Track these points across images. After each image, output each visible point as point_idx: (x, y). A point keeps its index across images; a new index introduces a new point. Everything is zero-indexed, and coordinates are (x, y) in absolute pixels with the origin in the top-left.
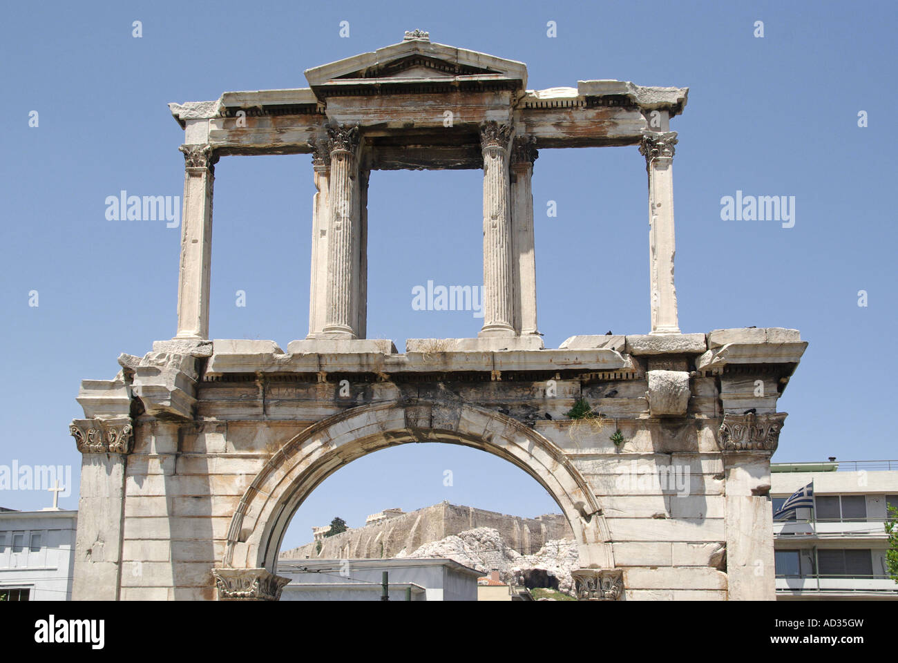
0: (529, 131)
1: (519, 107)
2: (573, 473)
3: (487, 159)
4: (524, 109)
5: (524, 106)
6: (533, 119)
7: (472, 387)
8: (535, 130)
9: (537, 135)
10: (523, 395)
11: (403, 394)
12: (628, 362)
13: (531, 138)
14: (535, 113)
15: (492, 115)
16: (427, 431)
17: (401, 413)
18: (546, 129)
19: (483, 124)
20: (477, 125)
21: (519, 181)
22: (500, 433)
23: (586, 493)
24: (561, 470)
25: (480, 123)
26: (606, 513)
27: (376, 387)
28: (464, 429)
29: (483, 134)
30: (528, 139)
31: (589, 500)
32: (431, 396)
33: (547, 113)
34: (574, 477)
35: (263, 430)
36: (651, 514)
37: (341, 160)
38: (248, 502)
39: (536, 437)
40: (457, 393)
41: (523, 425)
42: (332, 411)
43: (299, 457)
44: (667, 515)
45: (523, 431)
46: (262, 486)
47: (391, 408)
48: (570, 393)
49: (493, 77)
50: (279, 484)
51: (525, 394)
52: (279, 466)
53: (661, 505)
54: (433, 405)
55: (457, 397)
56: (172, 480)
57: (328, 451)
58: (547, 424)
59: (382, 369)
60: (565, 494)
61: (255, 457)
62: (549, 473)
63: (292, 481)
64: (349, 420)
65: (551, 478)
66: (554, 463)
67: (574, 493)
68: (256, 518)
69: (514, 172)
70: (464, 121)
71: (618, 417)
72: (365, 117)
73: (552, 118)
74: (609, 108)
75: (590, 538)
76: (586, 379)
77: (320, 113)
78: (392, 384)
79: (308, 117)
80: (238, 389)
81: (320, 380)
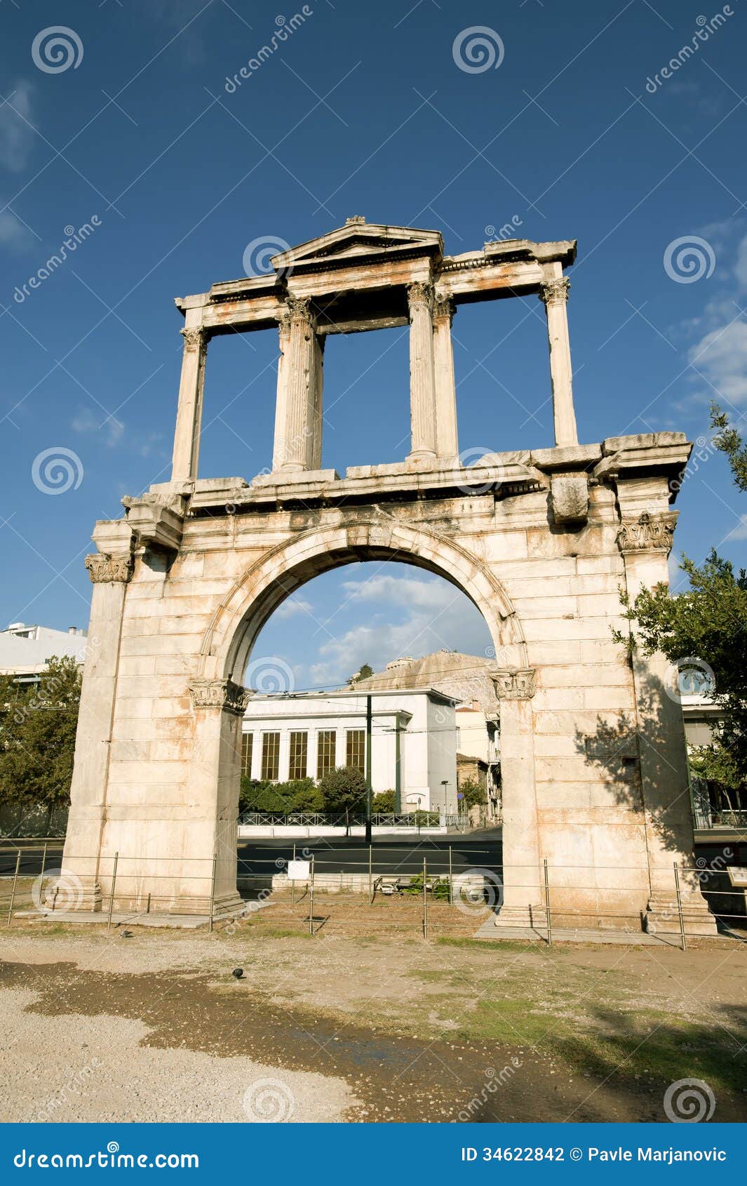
1: (438, 270)
2: (491, 580)
3: (413, 313)
5: (442, 269)
6: (450, 279)
7: (402, 506)
8: (452, 288)
9: (454, 292)
10: (444, 511)
11: (345, 517)
12: (535, 474)
13: (449, 295)
14: (451, 274)
15: (414, 278)
17: (343, 532)
18: (460, 285)
19: (408, 284)
20: (403, 285)
21: (440, 331)
22: (424, 546)
23: (501, 598)
24: (480, 576)
25: (406, 284)
26: (520, 614)
27: (323, 511)
29: (408, 293)
30: (446, 295)
31: (504, 603)
32: (368, 517)
34: (490, 582)
35: (232, 555)
36: (560, 615)
37: (298, 325)
38: (218, 619)
39: (457, 547)
40: (389, 513)
41: (445, 537)
42: (288, 536)
43: (260, 577)
44: (575, 615)
45: (445, 543)
46: (229, 605)
47: (336, 529)
48: (485, 506)
49: (415, 246)
50: (243, 602)
51: (446, 510)
52: (244, 586)
53: (570, 605)
54: (370, 524)
55: (389, 516)
56: (160, 603)
57: (283, 571)
58: (465, 534)
59: (327, 495)
60: (483, 599)
61: (225, 579)
62: (469, 580)
63: (254, 600)
64: (301, 542)
65: (470, 585)
66: (473, 571)
67: (491, 597)
68: (224, 633)
69: (436, 324)
70: (394, 284)
71: (528, 525)
72: (317, 290)
73: (465, 276)
74: (511, 264)
75: (506, 639)
76: (498, 493)
77: (284, 293)
78: (336, 508)
79: (276, 297)
80: (215, 521)
81: (277, 508)
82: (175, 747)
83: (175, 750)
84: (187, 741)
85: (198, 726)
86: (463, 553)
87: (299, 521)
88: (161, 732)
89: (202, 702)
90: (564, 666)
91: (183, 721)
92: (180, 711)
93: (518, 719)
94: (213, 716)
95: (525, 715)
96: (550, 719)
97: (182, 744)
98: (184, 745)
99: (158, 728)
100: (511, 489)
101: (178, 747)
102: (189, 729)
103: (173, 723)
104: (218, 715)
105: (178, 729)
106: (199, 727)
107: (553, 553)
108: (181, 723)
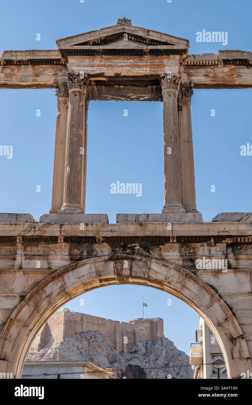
0: (189, 79)
1: (183, 64)
3: (165, 97)
4: (186, 65)
5: (186, 63)
6: (191, 71)
8: (193, 78)
9: (194, 81)
11: (113, 252)
13: (190, 83)
14: (192, 68)
15: (167, 70)
16: (128, 277)
17: (112, 264)
18: (199, 77)
19: (163, 75)
20: (158, 76)
21: (183, 110)
22: (176, 279)
23: (233, 323)
25: (161, 74)
27: (95, 246)
28: (153, 276)
29: (163, 81)
30: (188, 83)
31: (235, 327)
32: (131, 253)
33: (200, 68)
34: (224, 310)
35: (19, 275)
37: (76, 95)
38: (8, 329)
39: (200, 282)
40: (148, 252)
41: (191, 273)
42: (67, 263)
43: (44, 296)
45: (191, 278)
46: (18, 317)
47: (106, 261)
48: (220, 251)
50: (29, 316)
51: (191, 252)
52: (31, 303)
54: (133, 259)
55: (147, 254)
57: (63, 292)
58: (206, 271)
59: (101, 234)
60: (219, 323)
61: (15, 297)
62: (208, 308)
65: (209, 311)
66: (211, 301)
68: (13, 341)
69: (180, 104)
72: (92, 69)
73: (203, 71)
74: (236, 67)
75: (236, 355)
76: (230, 242)
77: (62, 64)
78: (106, 244)
79: (55, 66)
80: (5, 247)
81: (59, 241)
86: (204, 286)
87: (75, 251)
100: (239, 239)
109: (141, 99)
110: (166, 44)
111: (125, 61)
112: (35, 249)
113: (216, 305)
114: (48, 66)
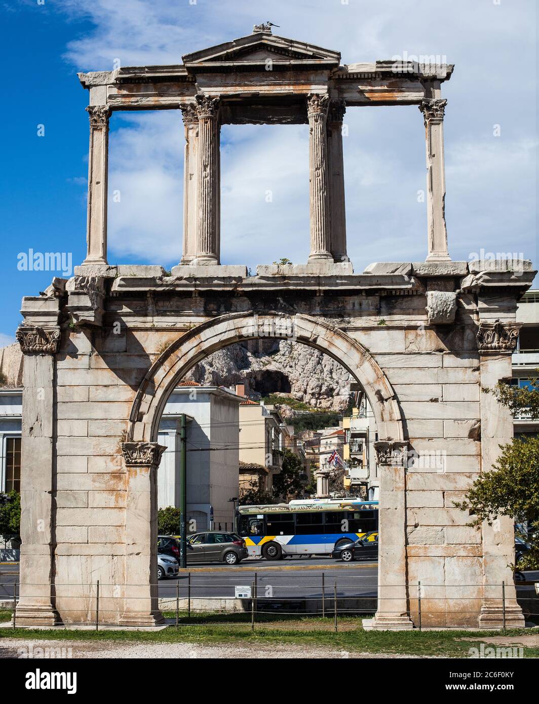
0: (341, 96)
1: (333, 79)
2: (376, 368)
6: (343, 87)
7: (302, 301)
8: (345, 95)
9: (346, 98)
10: (338, 307)
11: (253, 306)
12: (414, 283)
13: (342, 100)
14: (345, 82)
15: (315, 89)
18: (351, 95)
19: (309, 95)
20: (304, 95)
21: (333, 135)
22: (323, 336)
23: (384, 383)
25: (307, 94)
26: (398, 397)
27: (234, 301)
29: (309, 103)
30: (340, 101)
31: (386, 388)
32: (274, 308)
33: (354, 82)
34: (375, 371)
35: (153, 335)
36: (428, 398)
37: (207, 123)
38: (144, 390)
39: (349, 340)
40: (292, 306)
41: (339, 330)
42: (203, 320)
43: (180, 355)
44: (440, 399)
45: (339, 335)
46: (153, 378)
48: (372, 305)
49: (317, 62)
50: (165, 377)
51: (340, 306)
52: (166, 363)
53: (435, 391)
54: (275, 315)
55: (292, 309)
56: (87, 373)
57: (200, 351)
58: (356, 329)
59: (239, 289)
60: (369, 384)
61: (147, 355)
62: (358, 367)
63: (174, 374)
64: (216, 326)
65: (359, 371)
66: (361, 359)
67: (375, 382)
68: (149, 402)
69: (330, 129)
70: (296, 92)
71: (405, 324)
72: (225, 89)
74: (398, 79)
75: (386, 417)
76: (383, 295)
77: (189, 81)
78: (245, 298)
79: (180, 84)
80: (135, 302)
81: (193, 295)
82: (111, 497)
83: (111, 500)
84: (121, 492)
85: (130, 480)
86: (354, 344)
87: (212, 306)
88: (97, 485)
89: (133, 461)
90: (430, 439)
91: (117, 475)
92: (113, 467)
93: (394, 478)
94: (143, 473)
95: (399, 476)
96: (418, 479)
97: (117, 495)
98: (118, 496)
99: (94, 481)
100: (394, 292)
101: (114, 497)
102: (122, 483)
103: (107, 477)
104: (148, 471)
105: (112, 482)
106: (132, 480)
107: (425, 349)
108: (114, 477)
109: (284, 121)
110: (313, 57)
111: (264, 79)
112: (167, 303)
113: (367, 365)
114: (172, 83)
